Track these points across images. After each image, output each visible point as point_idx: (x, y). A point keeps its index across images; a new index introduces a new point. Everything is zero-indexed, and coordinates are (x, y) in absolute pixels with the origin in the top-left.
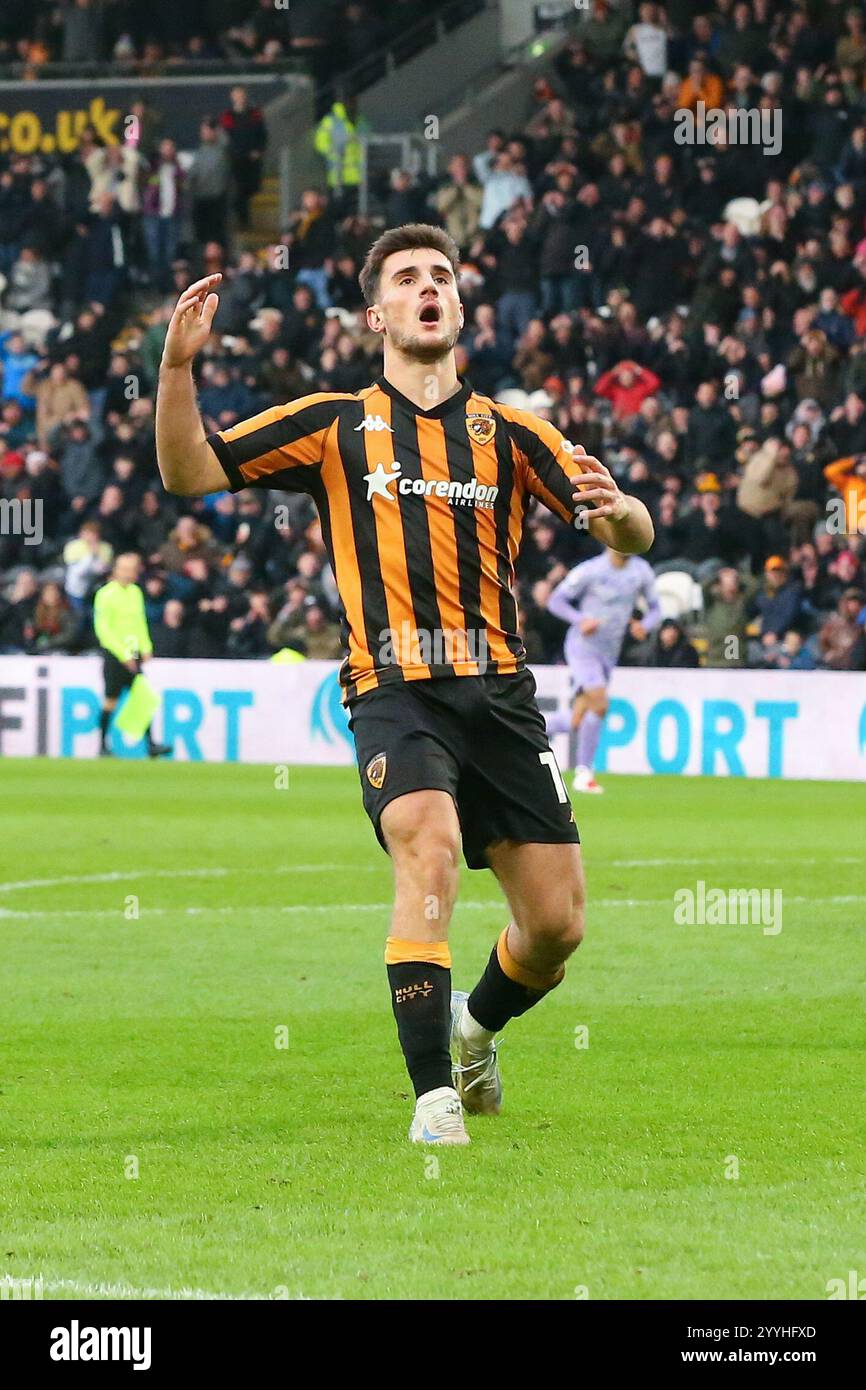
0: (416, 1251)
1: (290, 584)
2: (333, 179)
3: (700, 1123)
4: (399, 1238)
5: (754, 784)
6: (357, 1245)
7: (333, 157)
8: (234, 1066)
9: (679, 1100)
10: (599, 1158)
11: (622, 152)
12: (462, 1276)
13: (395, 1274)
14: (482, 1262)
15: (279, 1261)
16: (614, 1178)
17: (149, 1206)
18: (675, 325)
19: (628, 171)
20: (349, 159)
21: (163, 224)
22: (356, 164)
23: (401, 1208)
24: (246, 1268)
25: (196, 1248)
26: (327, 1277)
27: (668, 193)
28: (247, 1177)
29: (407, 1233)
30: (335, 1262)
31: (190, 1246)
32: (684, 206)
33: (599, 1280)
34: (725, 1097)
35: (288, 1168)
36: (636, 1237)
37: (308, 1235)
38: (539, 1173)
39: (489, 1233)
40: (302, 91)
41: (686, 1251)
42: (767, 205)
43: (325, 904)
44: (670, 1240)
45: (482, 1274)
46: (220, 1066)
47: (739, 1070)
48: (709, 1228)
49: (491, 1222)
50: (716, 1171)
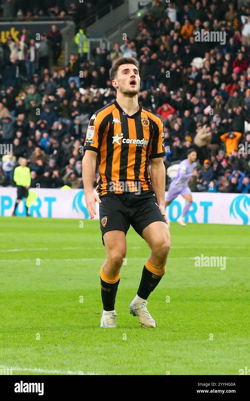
0: (102, 358)
1: (67, 167)
2: (80, 51)
3: (183, 322)
4: (97, 354)
5: (200, 225)
6: (85, 356)
7: (80, 45)
8: (50, 305)
9: (177, 315)
10: (154, 332)
11: (164, 44)
12: (115, 365)
13: (96, 365)
14: (121, 361)
15: (62, 360)
16: (158, 337)
17: (25, 344)
18: (179, 94)
19: (165, 49)
20: (85, 45)
21: (31, 64)
22: (87, 47)
23: (97, 345)
24: (53, 362)
25: (38, 357)
26: (76, 365)
27: (176, 56)
28: (53, 336)
29: (99, 353)
30: (78, 361)
31: (37, 356)
32: (181, 60)
33: (154, 367)
34: (191, 314)
35: (65, 334)
36: (165, 354)
37: (71, 353)
38: (137, 336)
39: (123, 353)
40: (71, 26)
41: (179, 358)
42: (205, 59)
43: (76, 258)
44: (175, 355)
45: (120, 365)
46: (46, 305)
47: (195, 307)
48: (186, 352)
49: (123, 350)
50: (188, 335)
